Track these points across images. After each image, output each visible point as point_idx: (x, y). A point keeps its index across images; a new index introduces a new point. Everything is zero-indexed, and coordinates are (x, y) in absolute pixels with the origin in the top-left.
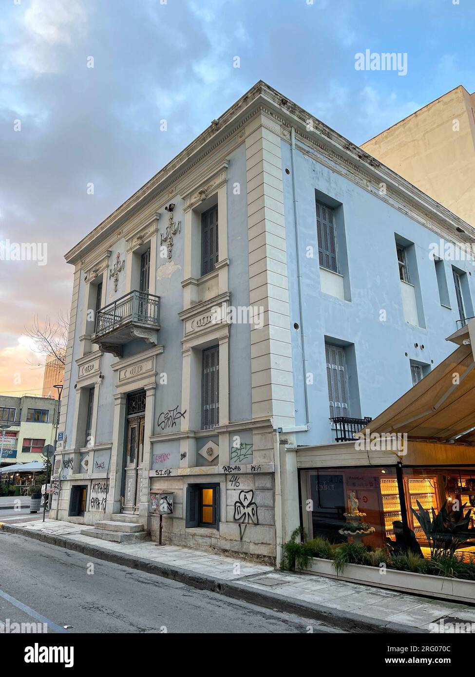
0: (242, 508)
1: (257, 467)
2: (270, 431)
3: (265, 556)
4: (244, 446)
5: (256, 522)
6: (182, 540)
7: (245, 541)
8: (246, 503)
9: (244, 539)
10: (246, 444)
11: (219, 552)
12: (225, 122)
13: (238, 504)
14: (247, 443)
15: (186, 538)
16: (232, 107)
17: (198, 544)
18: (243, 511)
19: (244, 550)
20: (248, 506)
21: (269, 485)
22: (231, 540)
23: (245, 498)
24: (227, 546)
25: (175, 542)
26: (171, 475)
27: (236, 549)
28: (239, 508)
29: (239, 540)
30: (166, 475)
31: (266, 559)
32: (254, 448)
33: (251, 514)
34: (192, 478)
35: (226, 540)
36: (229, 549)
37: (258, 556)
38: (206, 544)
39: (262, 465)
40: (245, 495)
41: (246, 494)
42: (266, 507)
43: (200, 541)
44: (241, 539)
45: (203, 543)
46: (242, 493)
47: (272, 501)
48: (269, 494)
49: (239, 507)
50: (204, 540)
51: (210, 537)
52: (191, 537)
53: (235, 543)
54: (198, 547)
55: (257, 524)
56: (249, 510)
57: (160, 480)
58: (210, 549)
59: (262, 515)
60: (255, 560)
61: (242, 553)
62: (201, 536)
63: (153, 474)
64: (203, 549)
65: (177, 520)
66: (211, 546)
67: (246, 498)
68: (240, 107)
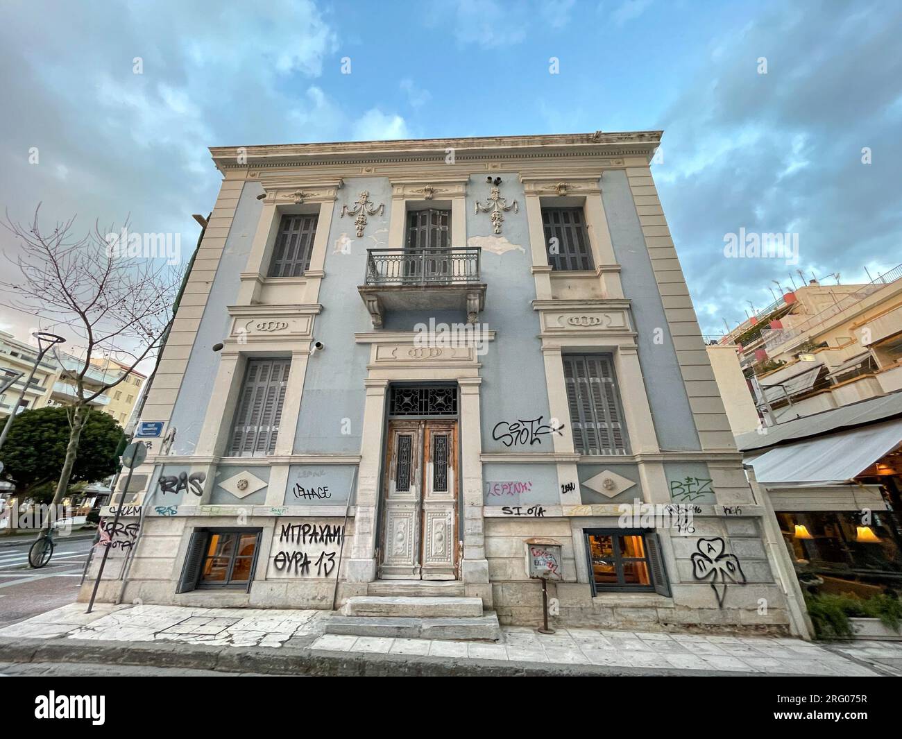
0: (706, 563)
1: (734, 509)
2: (738, 466)
3: (769, 626)
4: (694, 481)
5: (742, 580)
6: (585, 616)
7: (729, 608)
8: (713, 556)
9: (726, 606)
10: (696, 479)
11: (677, 629)
12: (607, 140)
13: (698, 557)
14: (698, 478)
15: (597, 612)
16: (621, 133)
17: (631, 622)
18: (709, 566)
19: (729, 621)
20: (717, 560)
21: (752, 532)
22: (699, 609)
23: (710, 549)
24: (694, 618)
25: (569, 622)
26: (545, 514)
27: (713, 620)
28: (700, 563)
29: (717, 606)
30: (533, 515)
31: (774, 629)
32: (714, 484)
33: (725, 569)
34: (593, 520)
35: (690, 609)
36: (699, 622)
37: (757, 627)
38: (646, 620)
39: (743, 507)
40: (709, 545)
41: (710, 543)
42: (753, 559)
43: (632, 615)
44: (721, 605)
45: (639, 618)
46: (702, 542)
47: (762, 552)
48: (755, 543)
49: (700, 560)
50: (641, 614)
51: (655, 608)
52: (610, 611)
53: (709, 613)
54: (628, 626)
55: (744, 583)
56: (722, 564)
57: (508, 522)
58: (658, 627)
59: (748, 570)
60: (753, 632)
61: (726, 626)
62: (632, 607)
63: (494, 512)
64: (642, 627)
65: (566, 586)
66: (658, 622)
67: (712, 548)
68: (632, 138)
